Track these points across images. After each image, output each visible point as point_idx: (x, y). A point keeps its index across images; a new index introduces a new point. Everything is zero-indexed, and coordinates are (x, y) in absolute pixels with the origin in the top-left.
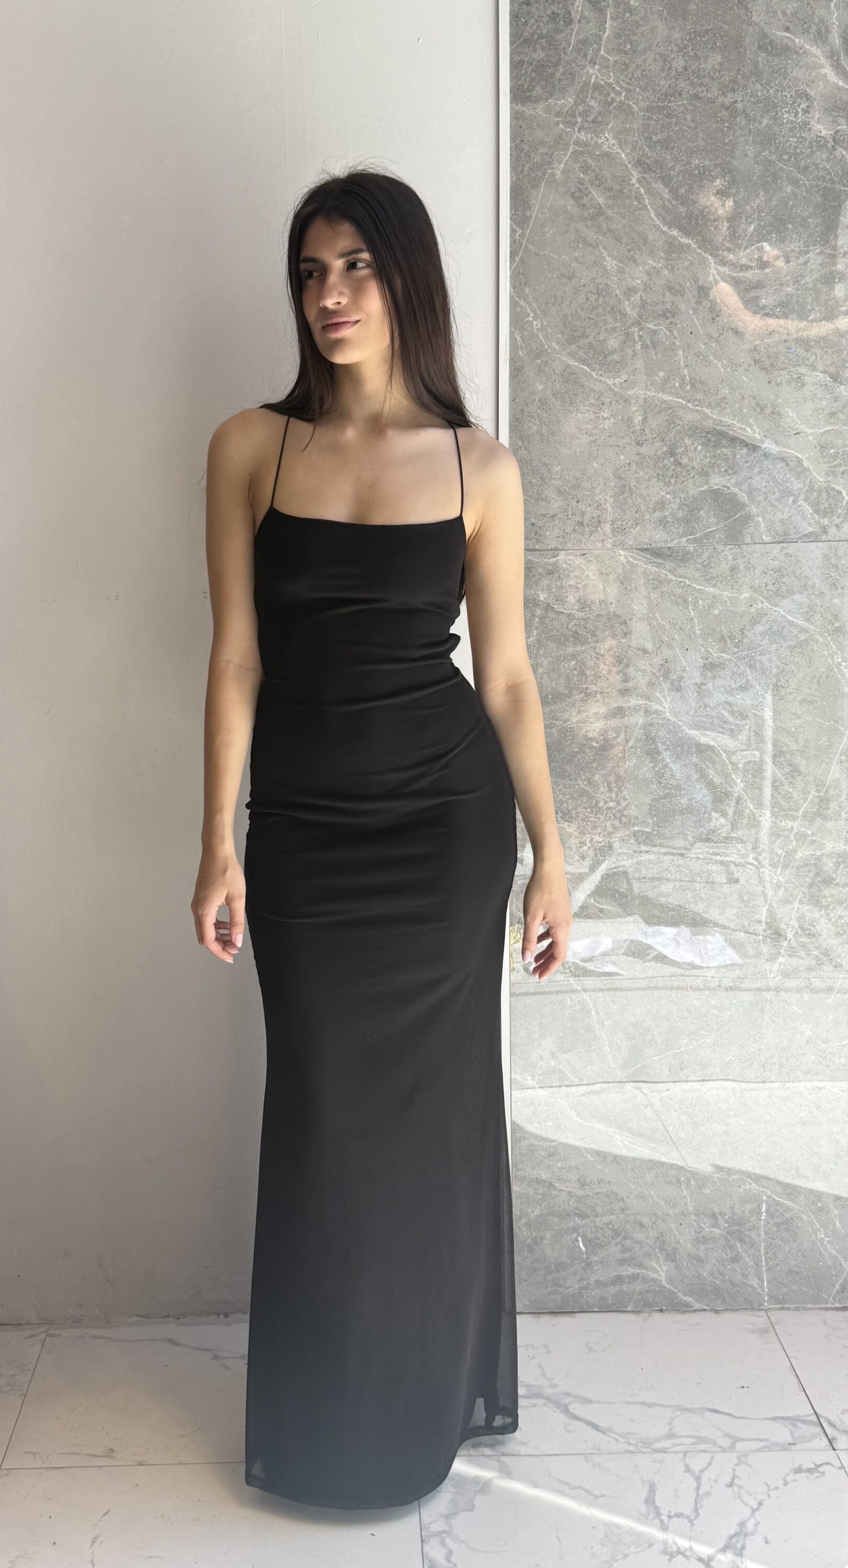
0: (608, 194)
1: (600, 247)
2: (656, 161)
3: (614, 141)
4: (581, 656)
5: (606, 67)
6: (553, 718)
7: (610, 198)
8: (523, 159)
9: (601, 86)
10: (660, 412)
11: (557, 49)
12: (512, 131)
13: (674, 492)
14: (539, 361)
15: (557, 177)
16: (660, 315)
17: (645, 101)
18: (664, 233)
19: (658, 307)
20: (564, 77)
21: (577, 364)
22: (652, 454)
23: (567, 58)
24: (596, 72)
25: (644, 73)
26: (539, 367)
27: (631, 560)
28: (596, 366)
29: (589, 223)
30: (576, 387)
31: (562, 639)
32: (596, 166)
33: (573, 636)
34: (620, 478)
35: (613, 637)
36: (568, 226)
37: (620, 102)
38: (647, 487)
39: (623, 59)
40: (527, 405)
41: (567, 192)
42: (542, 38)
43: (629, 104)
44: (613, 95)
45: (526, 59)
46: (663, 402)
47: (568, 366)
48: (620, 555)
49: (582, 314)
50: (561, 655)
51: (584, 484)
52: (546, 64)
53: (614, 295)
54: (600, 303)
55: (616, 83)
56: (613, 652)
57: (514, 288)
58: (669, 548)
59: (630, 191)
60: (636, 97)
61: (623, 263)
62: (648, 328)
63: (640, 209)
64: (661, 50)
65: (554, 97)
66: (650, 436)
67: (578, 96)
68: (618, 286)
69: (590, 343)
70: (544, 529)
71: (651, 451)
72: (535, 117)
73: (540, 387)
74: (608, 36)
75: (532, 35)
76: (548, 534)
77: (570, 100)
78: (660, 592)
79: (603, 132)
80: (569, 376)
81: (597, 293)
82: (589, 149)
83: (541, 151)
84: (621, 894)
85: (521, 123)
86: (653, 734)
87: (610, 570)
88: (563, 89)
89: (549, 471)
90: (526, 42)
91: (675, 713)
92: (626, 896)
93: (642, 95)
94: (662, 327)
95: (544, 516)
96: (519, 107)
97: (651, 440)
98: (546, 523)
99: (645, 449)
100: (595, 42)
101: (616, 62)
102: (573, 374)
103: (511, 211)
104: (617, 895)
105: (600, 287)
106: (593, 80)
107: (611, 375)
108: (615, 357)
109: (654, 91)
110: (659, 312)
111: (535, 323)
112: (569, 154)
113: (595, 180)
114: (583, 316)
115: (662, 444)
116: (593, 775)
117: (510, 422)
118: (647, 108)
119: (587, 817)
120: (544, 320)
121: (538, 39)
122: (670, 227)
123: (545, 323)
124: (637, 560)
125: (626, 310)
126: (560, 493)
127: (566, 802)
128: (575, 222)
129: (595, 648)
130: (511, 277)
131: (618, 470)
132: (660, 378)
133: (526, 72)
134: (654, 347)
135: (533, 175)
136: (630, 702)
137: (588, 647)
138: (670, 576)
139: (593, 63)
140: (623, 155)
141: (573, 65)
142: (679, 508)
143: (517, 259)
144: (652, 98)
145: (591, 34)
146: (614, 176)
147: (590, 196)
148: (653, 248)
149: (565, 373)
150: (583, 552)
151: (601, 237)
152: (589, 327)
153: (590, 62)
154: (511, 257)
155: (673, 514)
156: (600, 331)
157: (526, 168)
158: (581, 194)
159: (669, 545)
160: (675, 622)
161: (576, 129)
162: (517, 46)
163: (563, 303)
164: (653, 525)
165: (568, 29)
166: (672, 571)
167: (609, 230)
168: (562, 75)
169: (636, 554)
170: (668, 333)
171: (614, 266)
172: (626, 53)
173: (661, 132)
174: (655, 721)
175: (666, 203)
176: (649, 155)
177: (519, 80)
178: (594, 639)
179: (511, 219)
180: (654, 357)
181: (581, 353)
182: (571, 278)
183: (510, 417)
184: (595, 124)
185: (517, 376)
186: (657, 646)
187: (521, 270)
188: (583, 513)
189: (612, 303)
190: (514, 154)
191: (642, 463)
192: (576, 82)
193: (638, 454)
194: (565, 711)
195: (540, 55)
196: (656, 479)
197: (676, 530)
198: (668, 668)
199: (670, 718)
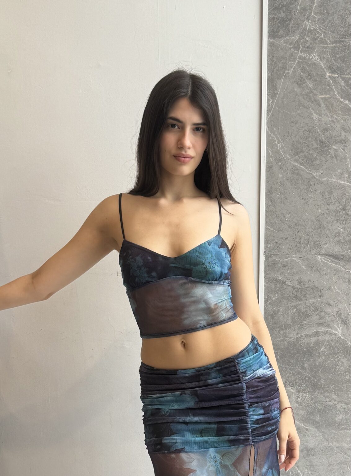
0: (315, 83)
1: (310, 109)
2: (338, 67)
3: (318, 57)
4: (299, 307)
5: (315, 21)
6: (285, 336)
7: (315, 85)
8: (273, 65)
9: (312, 30)
10: (338, 189)
11: (291, 12)
12: (268, 52)
13: (344, 228)
14: (280, 163)
15: (290, 74)
16: (339, 142)
17: (333, 38)
18: (341, 102)
19: (338, 138)
20: (294, 26)
21: (298, 165)
22: (334, 209)
23: (295, 17)
24: (309, 23)
25: (333, 24)
26: (280, 166)
27: (324, 260)
28: (308, 166)
29: (305, 97)
30: (298, 176)
31: (290, 298)
32: (309, 69)
33: (295, 297)
34: (318, 220)
35: (314, 298)
36: (295, 98)
37: (321, 38)
38: (332, 226)
39: (323, 17)
40: (274, 185)
41: (295, 81)
42: (284, 7)
43: (325, 40)
44: (317, 35)
45: (276, 17)
46: (340, 184)
47: (294, 166)
48: (318, 258)
49: (301, 141)
50: (289, 306)
51: (301, 224)
52: (285, 19)
53: (317, 132)
54: (310, 135)
55: (320, 29)
56: (314, 305)
57: (269, 128)
58: (342, 255)
59: (326, 81)
60: (329, 36)
61: (321, 116)
62: (333, 148)
63: (330, 90)
64: (342, 13)
65: (289, 35)
66: (334, 201)
67: (300, 35)
68: (319, 128)
69: (305, 155)
70: (282, 245)
71: (333, 208)
72: (280, 45)
73: (281, 176)
74: (315, 6)
75: (279, 6)
76: (283, 247)
77: (297, 37)
78: (337, 276)
79: (312, 53)
80: (295, 171)
81: (309, 130)
82: (305, 61)
83: (283, 61)
84: (316, 422)
85: (272, 48)
86: (333, 345)
87: (313, 265)
88: (293, 32)
89: (285, 217)
90: (276, 9)
91: (344, 335)
92: (319, 423)
93: (332, 35)
94: (340, 148)
95: (282, 238)
96: (272, 40)
97: (334, 202)
98: (283, 242)
99: (331, 207)
100: (309, 9)
101: (319, 19)
102: (296, 170)
103: (267, 90)
104: (315, 423)
105: (310, 128)
106: (308, 28)
107: (315, 170)
108: (317, 162)
109: (338, 33)
110: (339, 140)
111: (278, 145)
112: (296, 63)
113: (308, 76)
114: (302, 142)
115: (339, 204)
116: (304, 364)
117: (266, 193)
118: (334, 41)
119: (300, 384)
120: (283, 144)
121: (282, 7)
122: (344, 100)
123: (283, 145)
124: (326, 261)
125: (322, 139)
126: (290, 227)
127: (290, 377)
128: (299, 96)
129: (305, 303)
130: (267, 122)
131: (318, 217)
132: (339, 173)
133: (276, 23)
134: (336, 157)
135: (279, 73)
136: (322, 329)
137: (302, 302)
138: (342, 269)
139: (308, 19)
140: (322, 64)
141: (299, 20)
142: (347, 236)
143: (270, 114)
144: (336, 37)
145: (308, 5)
146: (317, 74)
147: (306, 83)
148: (336, 109)
149: (292, 170)
150: (300, 257)
151: (311, 104)
152: (304, 148)
153: (306, 19)
154: (267, 112)
155: (344, 239)
156: (310, 149)
157: (275, 70)
158: (302, 83)
159: (342, 254)
160: (344, 291)
161: (300, 51)
162: (271, 10)
163: (292, 135)
164: (334, 244)
165: (297, 2)
166: (343, 266)
167: (315, 100)
168: (293, 25)
169: (326, 257)
170: (342, 150)
171: (317, 118)
172: (324, 14)
173: (341, 53)
174: (334, 339)
175: (343, 87)
176: (335, 64)
177: (272, 27)
178: (305, 298)
179: (267, 94)
180: (336, 162)
181: (300, 160)
182: (296, 123)
183: (266, 191)
184: (309, 49)
185: (270, 170)
186: (336, 302)
187: (272, 119)
188: (301, 238)
189: (316, 135)
190: (270, 63)
191: (329, 214)
192: (300, 28)
193: (328, 209)
194: (291, 333)
195: (282, 15)
196: (336, 222)
197: (345, 247)
198: (341, 313)
199: (341, 337)
